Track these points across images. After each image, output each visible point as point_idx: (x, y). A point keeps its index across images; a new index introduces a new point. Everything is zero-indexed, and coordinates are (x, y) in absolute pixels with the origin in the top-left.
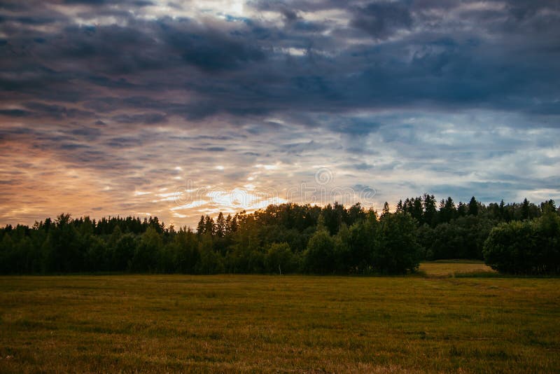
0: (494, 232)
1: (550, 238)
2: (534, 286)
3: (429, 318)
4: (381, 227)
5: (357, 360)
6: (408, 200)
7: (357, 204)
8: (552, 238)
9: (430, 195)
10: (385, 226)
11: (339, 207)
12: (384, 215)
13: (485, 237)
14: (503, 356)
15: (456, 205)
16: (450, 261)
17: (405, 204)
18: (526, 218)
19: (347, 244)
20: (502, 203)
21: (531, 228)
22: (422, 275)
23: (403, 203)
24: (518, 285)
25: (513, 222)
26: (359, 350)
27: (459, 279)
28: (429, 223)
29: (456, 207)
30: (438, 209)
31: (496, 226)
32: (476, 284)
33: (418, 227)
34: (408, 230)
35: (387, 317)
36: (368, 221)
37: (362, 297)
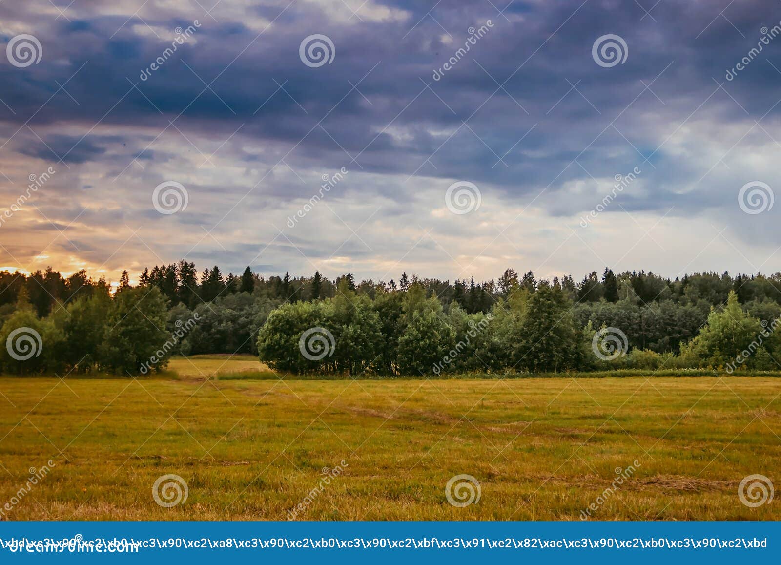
0: (273, 317)
1: (344, 326)
2: (320, 391)
3: (171, 438)
4: (115, 306)
5: (51, 499)
6: (157, 269)
7: (82, 272)
8: (348, 326)
9: (189, 263)
10: (121, 305)
11: (54, 277)
12: (121, 289)
13: (260, 324)
14: (260, 485)
15: (225, 277)
16: (213, 356)
17: (153, 274)
18: (315, 297)
19: (63, 331)
20: (287, 277)
21: (321, 312)
22: (173, 376)
23: (149, 274)
24: (301, 390)
25: (299, 302)
26: (58, 484)
27: (221, 381)
28: (186, 302)
29: (225, 279)
30: (199, 282)
31: (277, 307)
32: (245, 389)
33: (169, 308)
34: (154, 312)
35: (112, 436)
36: (95, 298)
37: (79, 407)
